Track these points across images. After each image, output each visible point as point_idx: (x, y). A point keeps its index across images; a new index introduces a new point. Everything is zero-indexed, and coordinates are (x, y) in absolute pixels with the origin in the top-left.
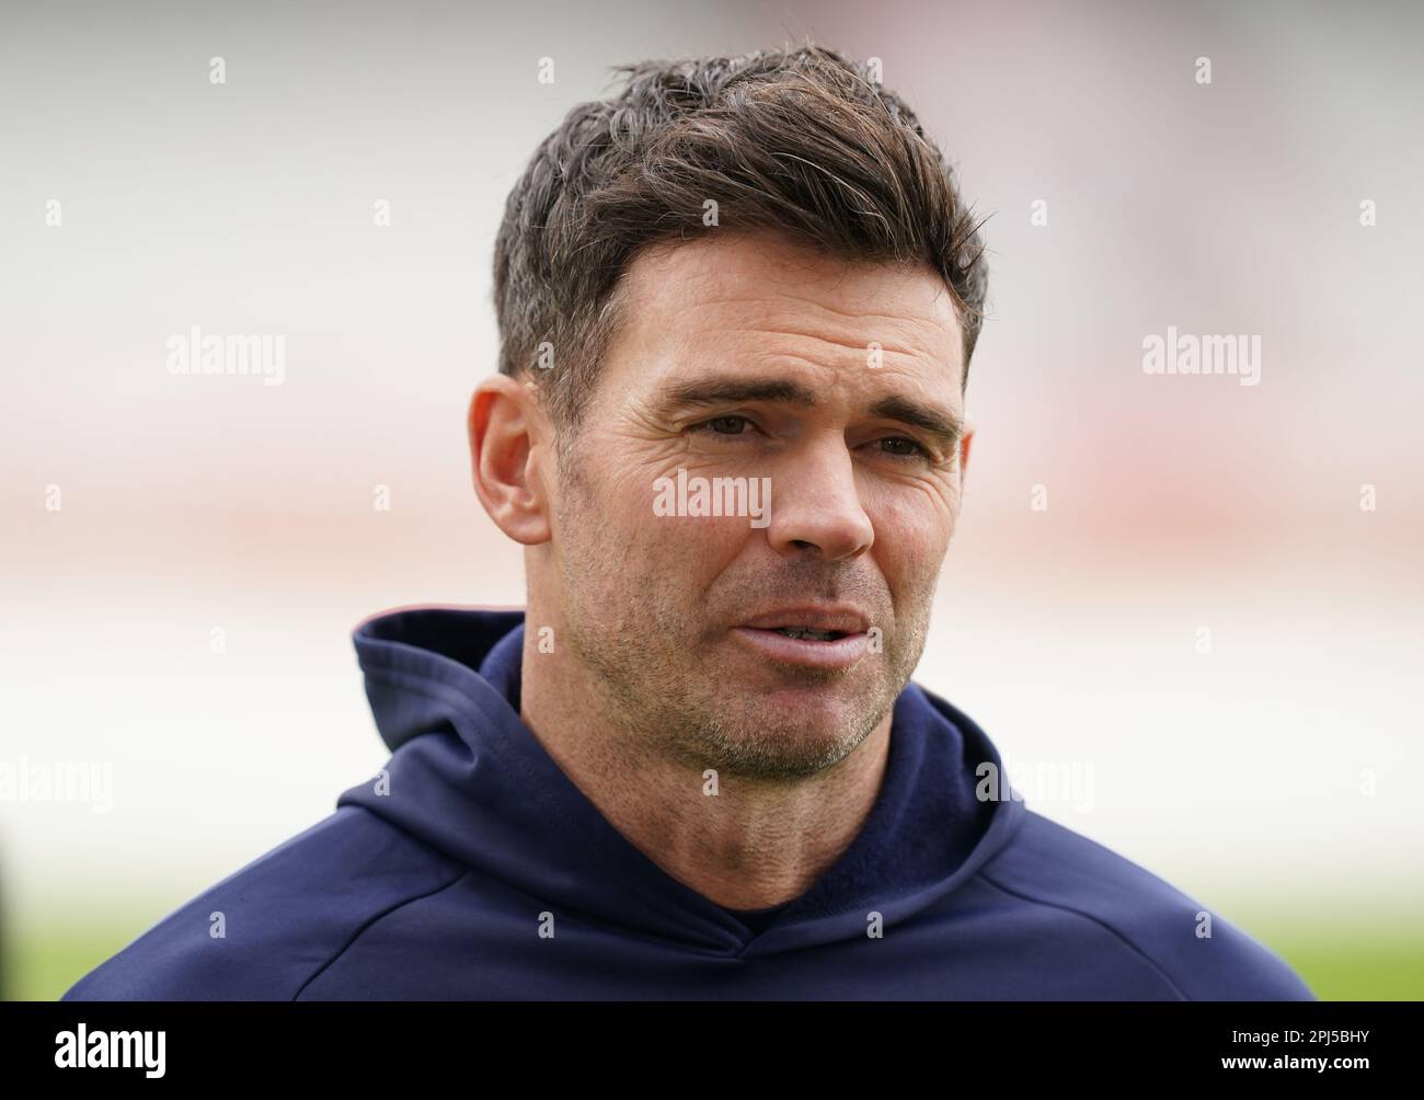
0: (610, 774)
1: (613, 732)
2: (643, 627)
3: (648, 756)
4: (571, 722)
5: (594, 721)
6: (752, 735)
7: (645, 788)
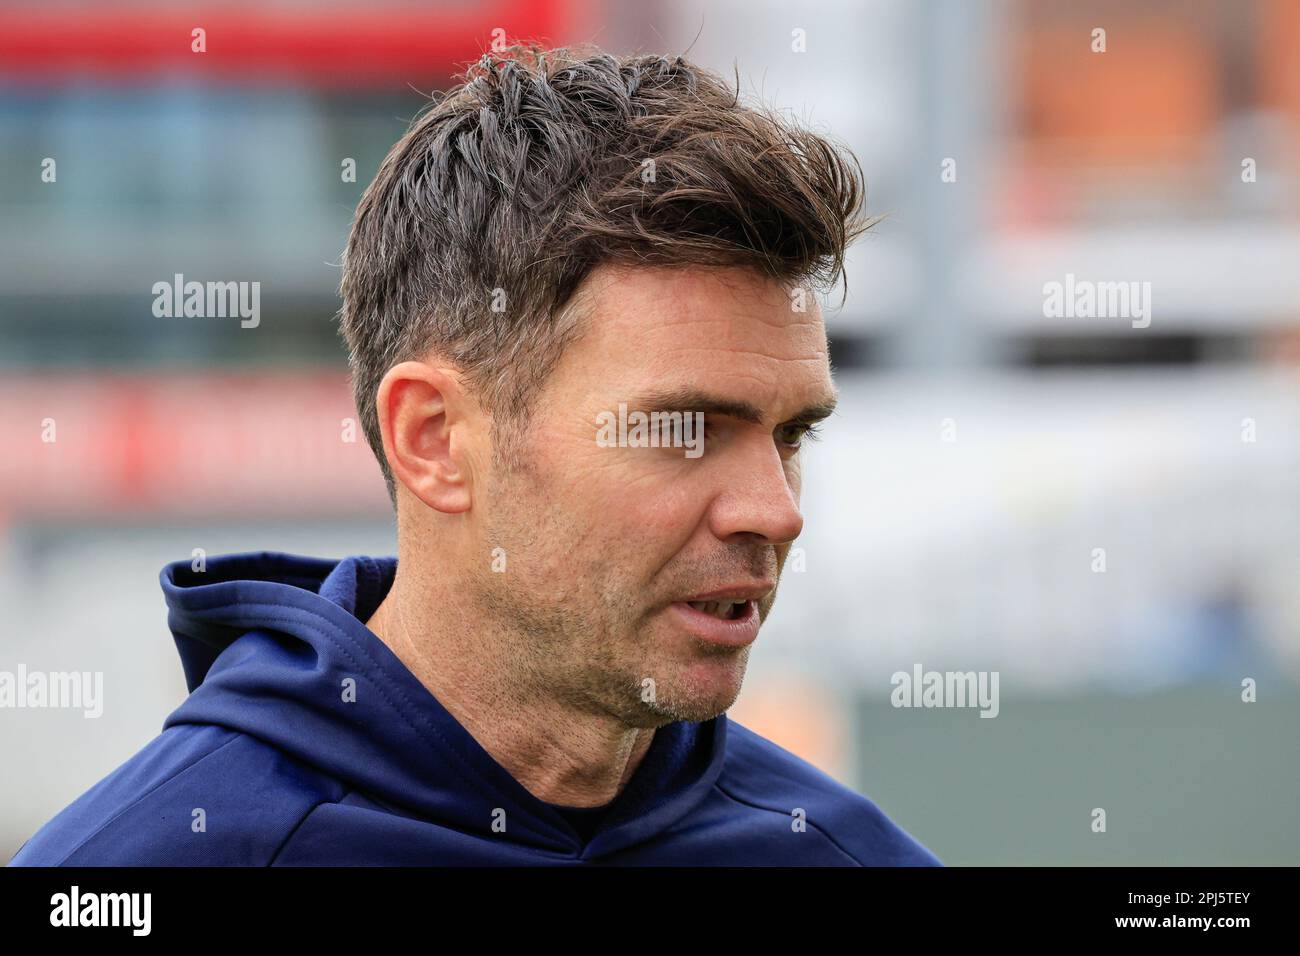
0: (497, 704)
1: (507, 672)
2: (586, 602)
3: (538, 695)
4: (463, 660)
5: (489, 661)
6: (672, 700)
7: (528, 718)
